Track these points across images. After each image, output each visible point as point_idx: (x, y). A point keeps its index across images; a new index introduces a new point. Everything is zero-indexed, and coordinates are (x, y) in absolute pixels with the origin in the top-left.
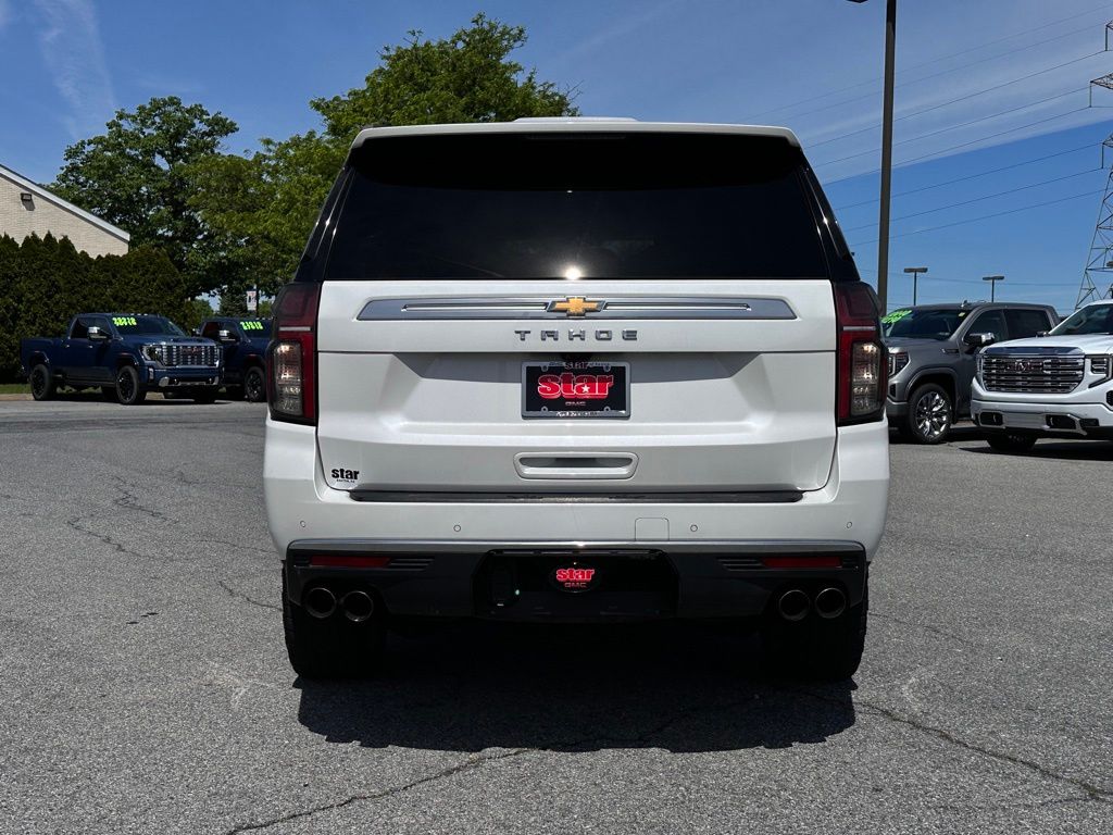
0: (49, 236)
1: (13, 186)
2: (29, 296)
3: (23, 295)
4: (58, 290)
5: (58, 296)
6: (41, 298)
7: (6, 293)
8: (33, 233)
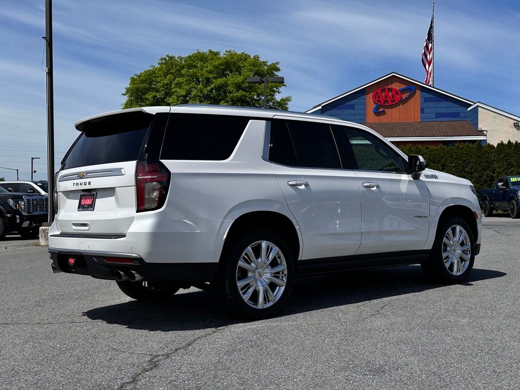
0: (509, 142)
1: (510, 120)
2: (498, 169)
3: (495, 170)
4: (512, 166)
5: (512, 169)
6: (504, 171)
7: (487, 169)
8: (501, 141)
